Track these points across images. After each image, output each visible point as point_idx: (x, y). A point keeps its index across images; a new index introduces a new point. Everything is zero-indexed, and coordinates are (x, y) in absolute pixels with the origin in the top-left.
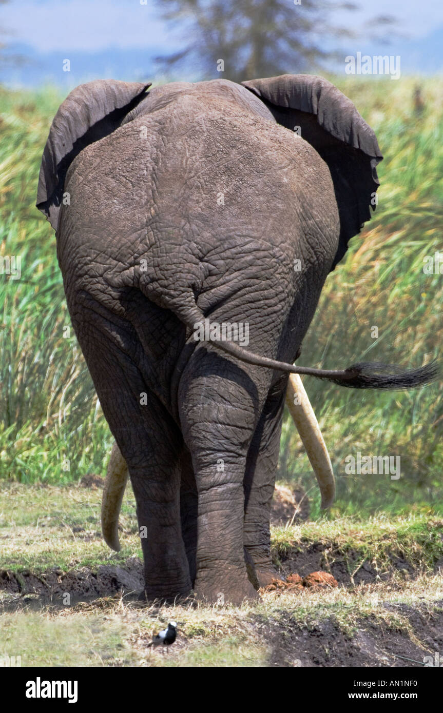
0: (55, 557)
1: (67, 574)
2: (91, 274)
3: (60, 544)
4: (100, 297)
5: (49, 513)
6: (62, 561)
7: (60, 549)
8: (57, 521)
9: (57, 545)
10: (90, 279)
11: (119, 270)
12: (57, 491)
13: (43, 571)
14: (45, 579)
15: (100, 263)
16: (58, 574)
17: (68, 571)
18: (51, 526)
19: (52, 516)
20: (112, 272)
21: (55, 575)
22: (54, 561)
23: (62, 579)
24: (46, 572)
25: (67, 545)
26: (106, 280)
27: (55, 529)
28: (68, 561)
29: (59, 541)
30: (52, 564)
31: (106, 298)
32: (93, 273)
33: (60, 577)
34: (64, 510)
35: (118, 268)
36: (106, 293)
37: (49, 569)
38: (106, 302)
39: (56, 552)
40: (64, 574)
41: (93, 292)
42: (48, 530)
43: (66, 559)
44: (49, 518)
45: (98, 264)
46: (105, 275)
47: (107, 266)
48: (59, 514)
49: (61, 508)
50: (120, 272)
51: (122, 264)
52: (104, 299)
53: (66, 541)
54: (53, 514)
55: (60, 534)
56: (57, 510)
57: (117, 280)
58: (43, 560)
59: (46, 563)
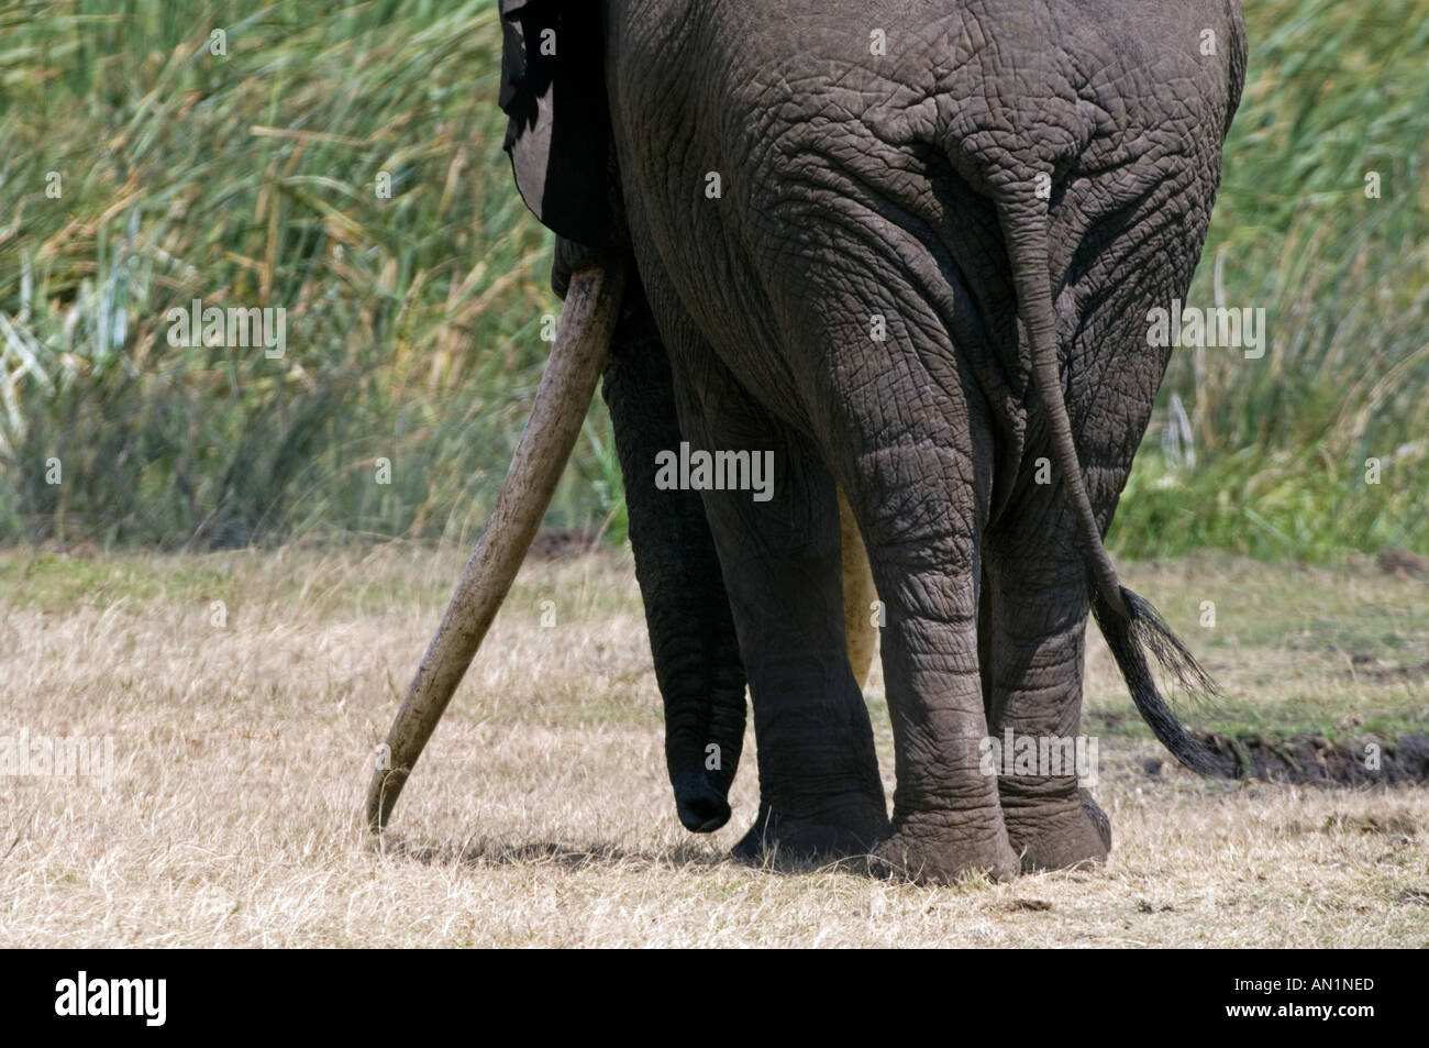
0: (1314, 712)
1: (1336, 746)
2: (832, 114)
3: (1325, 685)
4: (857, 165)
5: (1307, 621)
6: (1327, 720)
7: (1324, 696)
8: (1323, 640)
9: (1320, 688)
10: (831, 125)
11: (901, 103)
12: (1325, 579)
13: (1287, 738)
14: (1292, 755)
15: (855, 89)
16: (1318, 746)
17: (1339, 740)
18: (1311, 648)
19: (1313, 629)
20: (884, 108)
21: (1312, 748)
22: (1310, 719)
23: (1326, 756)
24: (1293, 740)
25: (1339, 690)
26: (870, 126)
27: (1316, 655)
28: (1338, 720)
29: (1324, 679)
30: (1307, 725)
31: (873, 166)
32: (836, 111)
33: (1321, 751)
34: (1338, 618)
35: (899, 97)
36: (870, 155)
37: (1302, 734)
38: (871, 174)
39: (1317, 701)
40: (1329, 745)
41: (840, 153)
42: (1303, 657)
43: (1334, 716)
44: (1307, 633)
45: (851, 93)
46: (867, 115)
47: (873, 94)
48: (1326, 626)
49: (1331, 614)
50: (904, 108)
51: (908, 90)
52: (867, 167)
53: (1336, 681)
54: (1317, 626)
55: (1327, 666)
56: (1324, 618)
57: (898, 126)
58: (1289, 716)
59: (1295, 721)
